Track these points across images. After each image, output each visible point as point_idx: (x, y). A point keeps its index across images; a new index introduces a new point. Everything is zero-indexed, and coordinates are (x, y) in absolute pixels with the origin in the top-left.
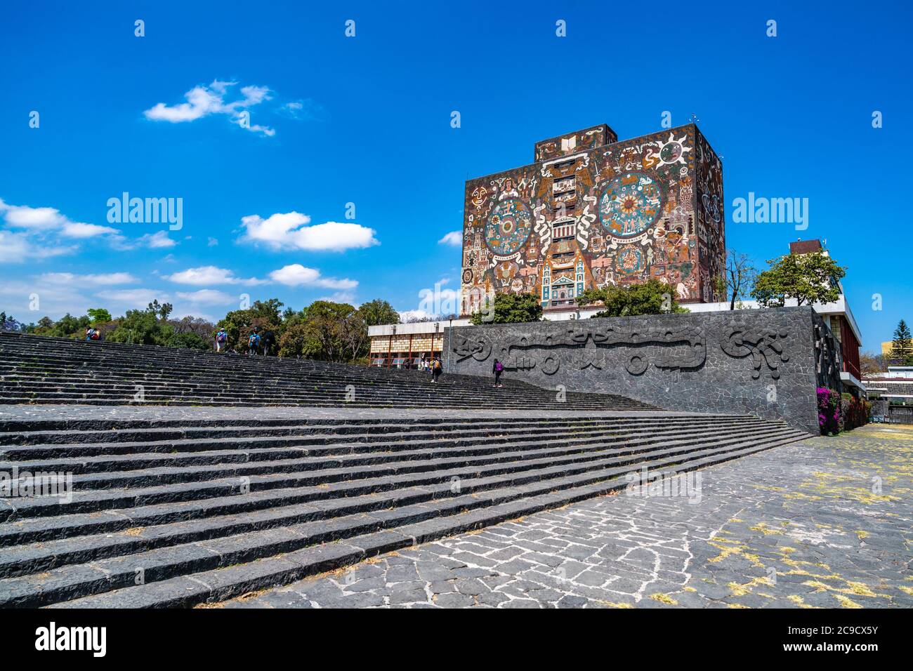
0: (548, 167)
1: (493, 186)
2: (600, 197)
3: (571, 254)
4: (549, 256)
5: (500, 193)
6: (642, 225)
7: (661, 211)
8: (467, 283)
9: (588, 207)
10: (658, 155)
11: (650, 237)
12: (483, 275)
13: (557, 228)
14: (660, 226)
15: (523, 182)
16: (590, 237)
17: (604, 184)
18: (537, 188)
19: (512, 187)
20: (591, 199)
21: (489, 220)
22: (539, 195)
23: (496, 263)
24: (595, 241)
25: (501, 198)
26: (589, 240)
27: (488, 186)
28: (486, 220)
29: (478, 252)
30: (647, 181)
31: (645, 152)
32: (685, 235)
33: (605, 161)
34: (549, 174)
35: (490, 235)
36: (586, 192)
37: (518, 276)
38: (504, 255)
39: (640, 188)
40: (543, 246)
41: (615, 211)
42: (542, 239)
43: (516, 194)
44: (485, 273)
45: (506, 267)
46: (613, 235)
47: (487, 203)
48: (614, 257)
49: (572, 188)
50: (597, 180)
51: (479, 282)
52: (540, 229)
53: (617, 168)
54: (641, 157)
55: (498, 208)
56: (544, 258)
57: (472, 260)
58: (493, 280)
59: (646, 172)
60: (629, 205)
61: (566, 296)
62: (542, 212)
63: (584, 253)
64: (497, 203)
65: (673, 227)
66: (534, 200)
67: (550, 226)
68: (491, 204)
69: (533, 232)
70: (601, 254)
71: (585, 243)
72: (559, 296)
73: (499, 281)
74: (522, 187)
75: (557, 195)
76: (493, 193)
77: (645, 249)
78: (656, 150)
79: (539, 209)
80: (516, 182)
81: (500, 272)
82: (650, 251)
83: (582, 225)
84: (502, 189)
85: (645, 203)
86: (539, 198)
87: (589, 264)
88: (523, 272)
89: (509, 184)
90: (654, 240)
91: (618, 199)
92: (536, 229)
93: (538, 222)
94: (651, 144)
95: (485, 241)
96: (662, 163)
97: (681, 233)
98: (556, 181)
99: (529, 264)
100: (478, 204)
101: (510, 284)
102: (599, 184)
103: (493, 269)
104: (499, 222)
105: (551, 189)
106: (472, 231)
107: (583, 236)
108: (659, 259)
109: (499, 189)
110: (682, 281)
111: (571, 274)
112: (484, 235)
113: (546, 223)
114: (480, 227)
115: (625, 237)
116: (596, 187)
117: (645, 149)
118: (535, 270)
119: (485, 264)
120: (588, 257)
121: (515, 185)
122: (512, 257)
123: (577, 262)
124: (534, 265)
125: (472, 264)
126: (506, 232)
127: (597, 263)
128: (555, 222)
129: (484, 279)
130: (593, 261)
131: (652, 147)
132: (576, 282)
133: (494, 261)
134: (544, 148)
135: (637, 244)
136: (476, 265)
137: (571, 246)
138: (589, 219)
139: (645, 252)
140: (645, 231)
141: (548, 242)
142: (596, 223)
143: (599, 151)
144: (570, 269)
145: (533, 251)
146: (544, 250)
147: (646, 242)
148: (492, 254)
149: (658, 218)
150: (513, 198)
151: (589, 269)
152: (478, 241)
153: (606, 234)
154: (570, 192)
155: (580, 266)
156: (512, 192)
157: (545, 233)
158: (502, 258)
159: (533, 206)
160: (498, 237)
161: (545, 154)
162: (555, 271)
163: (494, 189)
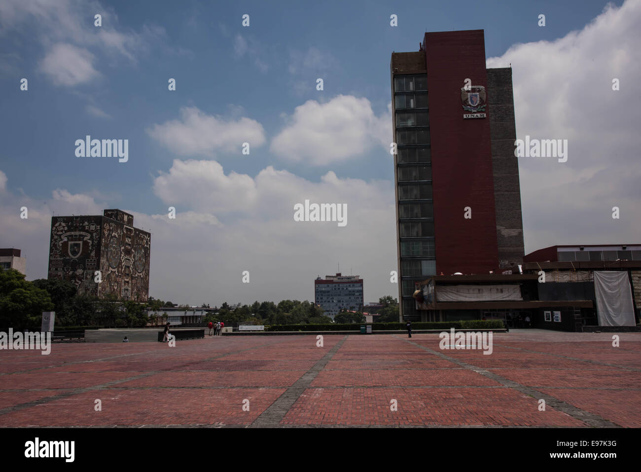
0: (125, 228)
1: (111, 226)
2: (135, 252)
3: (128, 275)
4: (124, 274)
5: (113, 232)
6: (142, 269)
7: (145, 264)
9: (133, 255)
10: (145, 242)
12: (106, 277)
13: (126, 261)
14: (144, 272)
15: (119, 230)
19: (116, 231)
20: (133, 251)
21: (109, 245)
22: (123, 241)
23: (110, 271)
25: (113, 235)
26: (132, 270)
27: (109, 225)
29: (105, 262)
30: (143, 251)
32: (147, 276)
33: (137, 235)
34: (125, 232)
35: (109, 254)
36: (132, 248)
37: (116, 282)
38: (113, 268)
39: (142, 253)
41: (138, 260)
42: (123, 264)
43: (117, 236)
44: (107, 275)
45: (113, 275)
47: (109, 235)
48: (136, 281)
49: (130, 243)
50: (135, 243)
51: (105, 281)
52: (122, 258)
53: (139, 241)
54: (142, 239)
55: (112, 240)
57: (103, 266)
58: (109, 281)
60: (140, 259)
62: (123, 250)
63: (131, 275)
65: (146, 272)
66: (121, 243)
67: (125, 259)
68: (110, 237)
69: (120, 260)
70: (134, 278)
72: (125, 295)
73: (111, 282)
74: (119, 233)
75: (126, 244)
76: (111, 230)
77: (142, 278)
78: (145, 239)
79: (122, 248)
81: (112, 278)
83: (131, 262)
84: (113, 230)
85: (142, 260)
87: (132, 281)
88: (117, 279)
89: (115, 229)
91: (138, 255)
93: (122, 255)
95: (107, 257)
96: (146, 245)
98: (126, 236)
99: (119, 276)
100: (106, 233)
101: (114, 285)
103: (109, 274)
104: (112, 248)
105: (125, 240)
107: (131, 268)
108: (144, 284)
111: (128, 285)
112: (107, 254)
113: (124, 256)
114: (106, 248)
115: (139, 273)
116: (135, 246)
117: (143, 237)
118: (121, 280)
119: (107, 270)
120: (132, 278)
122: (115, 270)
123: (130, 279)
125: (103, 269)
127: (134, 281)
129: (107, 279)
131: (145, 237)
132: (129, 289)
133: (110, 269)
137: (129, 271)
138: (133, 260)
139: (142, 280)
140: (142, 272)
141: (124, 267)
142: (134, 263)
143: (136, 230)
144: (128, 282)
145: (120, 269)
146: (123, 270)
147: (142, 276)
148: (110, 266)
149: (144, 267)
150: (116, 237)
151: (132, 284)
152: (105, 255)
153: (136, 269)
154: (129, 245)
155: (130, 282)
156: (116, 234)
157: (123, 262)
158: (112, 270)
159: (121, 246)
160: (111, 257)
161: (120, 218)
162: (125, 282)
163: (111, 228)
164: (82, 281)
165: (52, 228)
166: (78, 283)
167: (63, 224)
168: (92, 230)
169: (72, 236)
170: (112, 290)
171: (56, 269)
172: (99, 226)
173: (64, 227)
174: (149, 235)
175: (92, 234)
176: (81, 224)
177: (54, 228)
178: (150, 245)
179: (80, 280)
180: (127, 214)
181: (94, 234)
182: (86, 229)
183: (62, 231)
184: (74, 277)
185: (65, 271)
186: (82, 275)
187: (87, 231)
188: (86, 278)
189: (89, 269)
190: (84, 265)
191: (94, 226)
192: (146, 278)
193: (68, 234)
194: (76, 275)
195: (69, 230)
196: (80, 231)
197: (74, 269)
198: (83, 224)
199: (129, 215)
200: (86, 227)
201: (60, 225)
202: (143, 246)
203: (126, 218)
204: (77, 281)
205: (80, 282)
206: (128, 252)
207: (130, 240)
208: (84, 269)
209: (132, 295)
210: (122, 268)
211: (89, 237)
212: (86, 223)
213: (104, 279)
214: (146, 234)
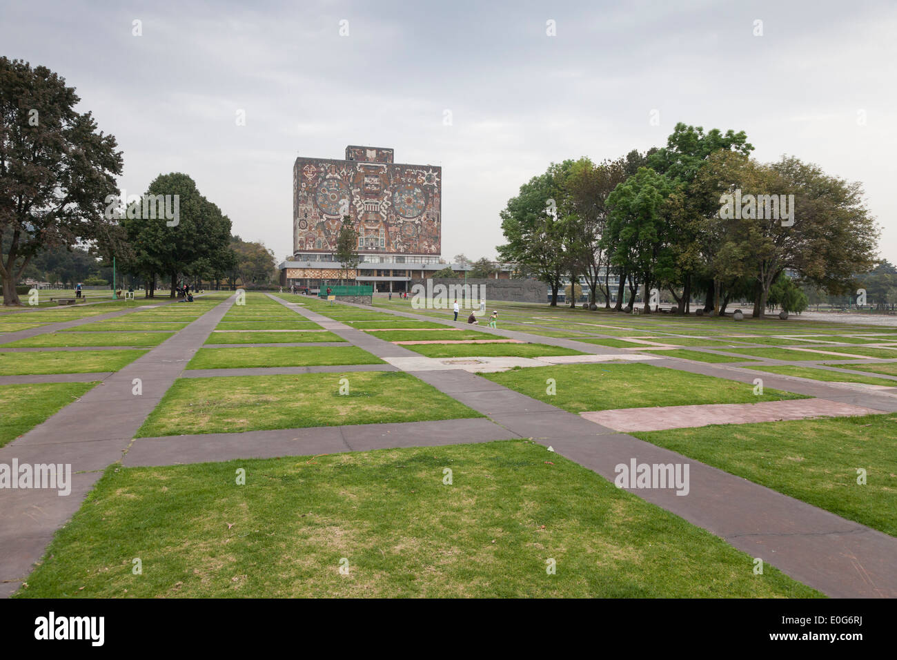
0: (361, 166)
1: (321, 167)
2: (393, 193)
3: (377, 221)
4: (363, 221)
5: (326, 173)
6: (415, 213)
7: (425, 208)
8: (303, 229)
9: (386, 197)
10: (424, 178)
11: (420, 220)
12: (315, 225)
13: (368, 205)
14: (424, 216)
15: (344, 170)
16: (388, 214)
17: (396, 186)
18: (354, 177)
19: (336, 172)
20: (388, 192)
21: (319, 189)
22: (355, 182)
23: (325, 219)
24: (391, 217)
25: (328, 177)
26: (387, 215)
27: (317, 166)
28: (316, 189)
29: (311, 209)
30: (418, 190)
31: (418, 175)
32: (435, 223)
33: (396, 173)
34: (361, 170)
35: (320, 200)
36: (385, 188)
37: (342, 230)
38: (332, 215)
39: (415, 193)
40: (359, 214)
41: (402, 203)
42: (358, 210)
43: (339, 177)
44: (317, 224)
45: (333, 222)
46: (401, 216)
47: (317, 178)
48: (401, 228)
49: (377, 183)
50: (392, 182)
51: (313, 230)
52: (357, 203)
53: (403, 179)
54: (416, 177)
55: (325, 183)
56: (360, 221)
57: (306, 214)
58: (324, 230)
59: (419, 186)
60: (409, 201)
61: (374, 245)
62: (357, 193)
63: (385, 222)
64: (324, 179)
65: (430, 216)
66: (352, 184)
67: (364, 203)
68: (320, 179)
69: (351, 204)
70: (394, 224)
71: (385, 217)
72: (370, 244)
73: (329, 231)
74: (343, 173)
75: (367, 185)
76: (321, 172)
77: (417, 226)
78: (423, 175)
79: (355, 190)
80: (339, 169)
81: (329, 226)
82: (419, 227)
83: (383, 206)
84: (329, 171)
85: (417, 202)
86: (356, 183)
87: (387, 229)
89: (333, 169)
90: (421, 222)
91: (403, 197)
92: (354, 202)
93: (355, 199)
94: (421, 171)
95: (316, 203)
96: (426, 183)
97: (434, 221)
98: (367, 176)
100: (310, 176)
101: (337, 234)
102: (393, 185)
103: (323, 222)
104: (327, 193)
105: (364, 180)
106: (305, 194)
107: (384, 213)
108: (424, 232)
109: (326, 170)
110: (434, 244)
111: (377, 233)
112: (315, 200)
113: (360, 200)
114: (312, 193)
115: (407, 218)
116: (391, 186)
117: (418, 173)
118: (354, 228)
119: (317, 218)
120: (387, 225)
121: (338, 171)
122: (338, 217)
123: (380, 227)
124: (353, 224)
125: (306, 216)
126: (332, 200)
127: (392, 229)
128: (366, 201)
129: (317, 228)
130: (390, 228)
131: (422, 173)
132: (380, 238)
133: (324, 217)
134: (355, 151)
135: (413, 222)
136: (309, 218)
137: (377, 217)
138: (387, 203)
140: (417, 217)
141: (362, 212)
142: (392, 206)
143: (394, 166)
144: (377, 230)
146: (360, 216)
147: (417, 222)
148: (322, 213)
149: (424, 211)
150: (337, 179)
151: (387, 231)
152: (310, 202)
153: (397, 214)
154: (377, 186)
155: (382, 230)
156: (336, 175)
157: (360, 206)
158: (329, 217)
159: (351, 188)
160: (326, 202)
161: (355, 155)
162: (366, 230)
163: (322, 169)
170: (334, 240)
174: (437, 169)
178: (439, 183)
180: (371, 149)
192: (431, 225)
199: (378, 150)
203: (370, 154)
206: (371, 195)
207: (376, 180)
209: (388, 245)
210: (357, 214)
213: (310, 228)
214: (427, 168)
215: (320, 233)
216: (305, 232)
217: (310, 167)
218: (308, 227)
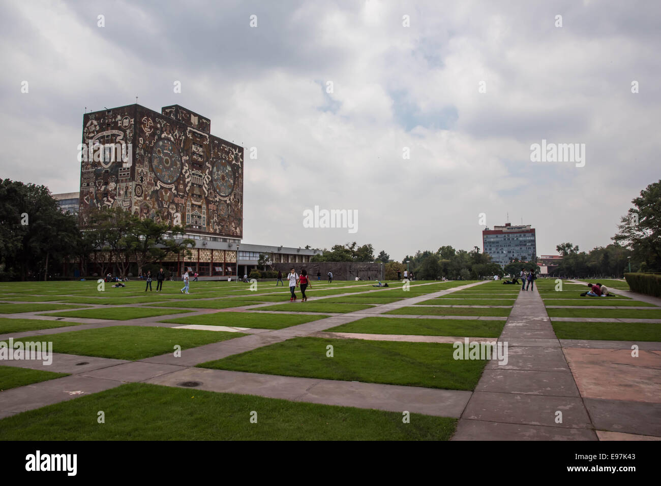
0: (190, 131)
1: (158, 123)
2: (213, 167)
3: (200, 196)
4: (190, 194)
5: (162, 132)
6: (227, 192)
7: (233, 187)
8: (139, 197)
9: (207, 171)
10: (233, 157)
11: (230, 200)
12: (150, 193)
13: (194, 176)
14: (233, 196)
15: (176, 132)
16: (208, 189)
17: (214, 160)
18: (184, 142)
19: (170, 132)
20: (209, 166)
21: (155, 149)
22: (185, 148)
23: (159, 187)
24: (211, 192)
25: (163, 136)
26: (208, 191)
27: (154, 121)
28: (152, 148)
29: (147, 172)
30: (229, 168)
33: (215, 147)
34: (190, 136)
35: (155, 163)
36: (207, 161)
37: (173, 202)
38: (165, 183)
39: (227, 171)
41: (218, 179)
42: (187, 180)
43: (172, 139)
44: (152, 192)
45: (166, 193)
46: (217, 193)
47: (153, 135)
48: (217, 206)
49: (202, 154)
50: (212, 156)
51: (148, 198)
52: (186, 172)
53: (220, 154)
54: (228, 153)
55: (161, 143)
56: (188, 194)
57: (142, 178)
58: (157, 200)
60: (223, 178)
61: (198, 223)
62: (186, 161)
63: (206, 198)
64: (160, 139)
65: (237, 197)
66: (183, 150)
67: (191, 173)
68: (156, 137)
69: (181, 173)
70: (213, 202)
71: (207, 193)
72: (195, 223)
73: (162, 203)
74: (176, 136)
75: (194, 153)
76: (157, 129)
77: (228, 205)
78: (233, 153)
79: (185, 158)
80: (173, 130)
81: (162, 196)
82: (230, 207)
83: (205, 180)
84: (164, 130)
85: (228, 181)
86: (186, 150)
87: (208, 206)
88: (176, 200)
89: (168, 129)
90: (231, 202)
91: (219, 173)
92: (183, 172)
93: (185, 168)
94: (231, 148)
95: (152, 165)
96: (234, 162)
98: (194, 144)
99: (180, 195)
100: (147, 131)
101: (169, 206)
103: (157, 191)
104: (162, 155)
105: (192, 148)
106: (142, 152)
107: (206, 188)
108: (232, 213)
109: (162, 128)
110: (238, 226)
111: (200, 210)
112: (150, 162)
113: (188, 170)
114: (148, 152)
115: (222, 196)
116: (212, 160)
117: (229, 150)
118: (183, 201)
119: (152, 185)
120: (208, 202)
121: (172, 132)
122: (170, 186)
123: (203, 203)
124: (183, 197)
125: (142, 181)
126: (166, 165)
127: (211, 206)
128: (193, 172)
129: (151, 197)
130: (210, 205)
131: (231, 151)
132: (202, 216)
133: (158, 184)
134: (182, 113)
135: (225, 201)
136: (145, 183)
137: (200, 192)
138: (208, 178)
139: (228, 207)
140: (228, 196)
141: (190, 184)
142: (211, 182)
143: (213, 138)
144: (200, 207)
145: (181, 187)
146: (188, 188)
147: (228, 202)
148: (157, 179)
149: (233, 190)
150: (170, 141)
151: (208, 209)
152: (146, 163)
153: (215, 191)
154: (201, 156)
155: (204, 206)
156: (170, 136)
157: (188, 177)
158: (163, 185)
159: (182, 154)
160: (161, 167)
161: (183, 117)
162: (193, 205)
163: (159, 126)
164: (114, 199)
165: (84, 129)
166: (110, 201)
167: (95, 122)
168: (125, 127)
169: (103, 137)
170: (166, 214)
171: (88, 185)
172: (133, 120)
173: (95, 126)
174: (241, 150)
175: (125, 132)
176: (113, 120)
177: (86, 129)
178: (242, 163)
179: (113, 197)
180: (195, 115)
181: (128, 131)
182: (119, 125)
183: (93, 132)
184: (106, 194)
185: (96, 186)
186: (114, 190)
187: (120, 129)
188: (120, 195)
189: (122, 181)
190: (117, 177)
191: (128, 120)
192: (236, 206)
193: (100, 135)
194: (108, 191)
195: (102, 130)
196: (113, 129)
197: (106, 184)
198: (115, 119)
199: (200, 117)
200: (119, 122)
201: (92, 124)
202: (230, 163)
203: (194, 120)
204: (110, 199)
205: (112, 201)
206: (196, 165)
207: (201, 150)
208: (117, 182)
209: (208, 224)
210: (186, 186)
211: (121, 137)
212: (119, 117)
213: (146, 196)
214: (235, 147)
215: (154, 204)
216: (140, 201)
217: (148, 120)
218: (143, 195)
